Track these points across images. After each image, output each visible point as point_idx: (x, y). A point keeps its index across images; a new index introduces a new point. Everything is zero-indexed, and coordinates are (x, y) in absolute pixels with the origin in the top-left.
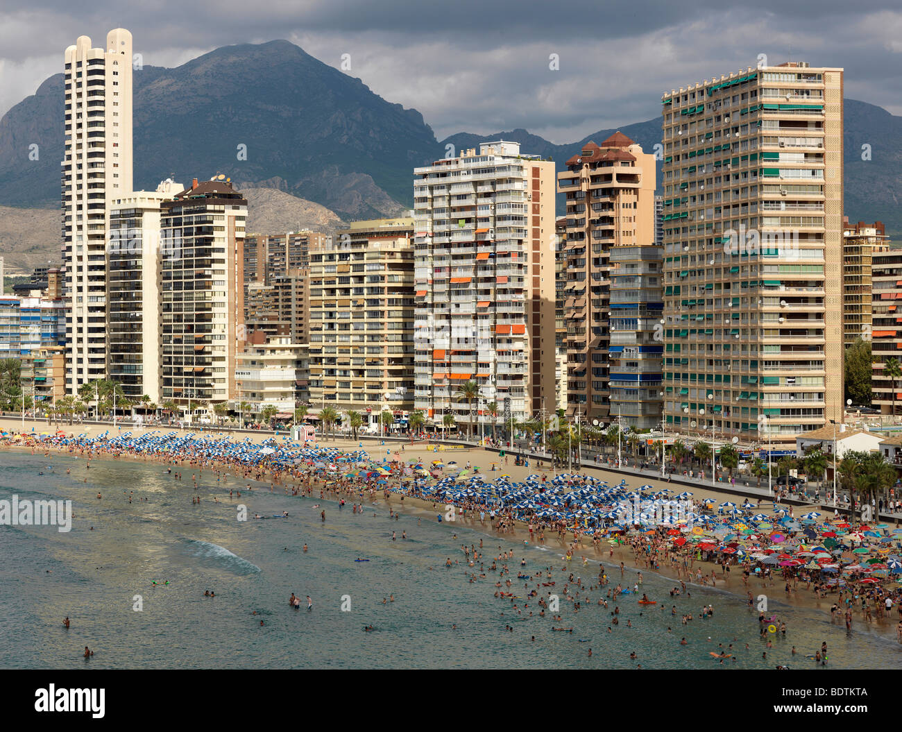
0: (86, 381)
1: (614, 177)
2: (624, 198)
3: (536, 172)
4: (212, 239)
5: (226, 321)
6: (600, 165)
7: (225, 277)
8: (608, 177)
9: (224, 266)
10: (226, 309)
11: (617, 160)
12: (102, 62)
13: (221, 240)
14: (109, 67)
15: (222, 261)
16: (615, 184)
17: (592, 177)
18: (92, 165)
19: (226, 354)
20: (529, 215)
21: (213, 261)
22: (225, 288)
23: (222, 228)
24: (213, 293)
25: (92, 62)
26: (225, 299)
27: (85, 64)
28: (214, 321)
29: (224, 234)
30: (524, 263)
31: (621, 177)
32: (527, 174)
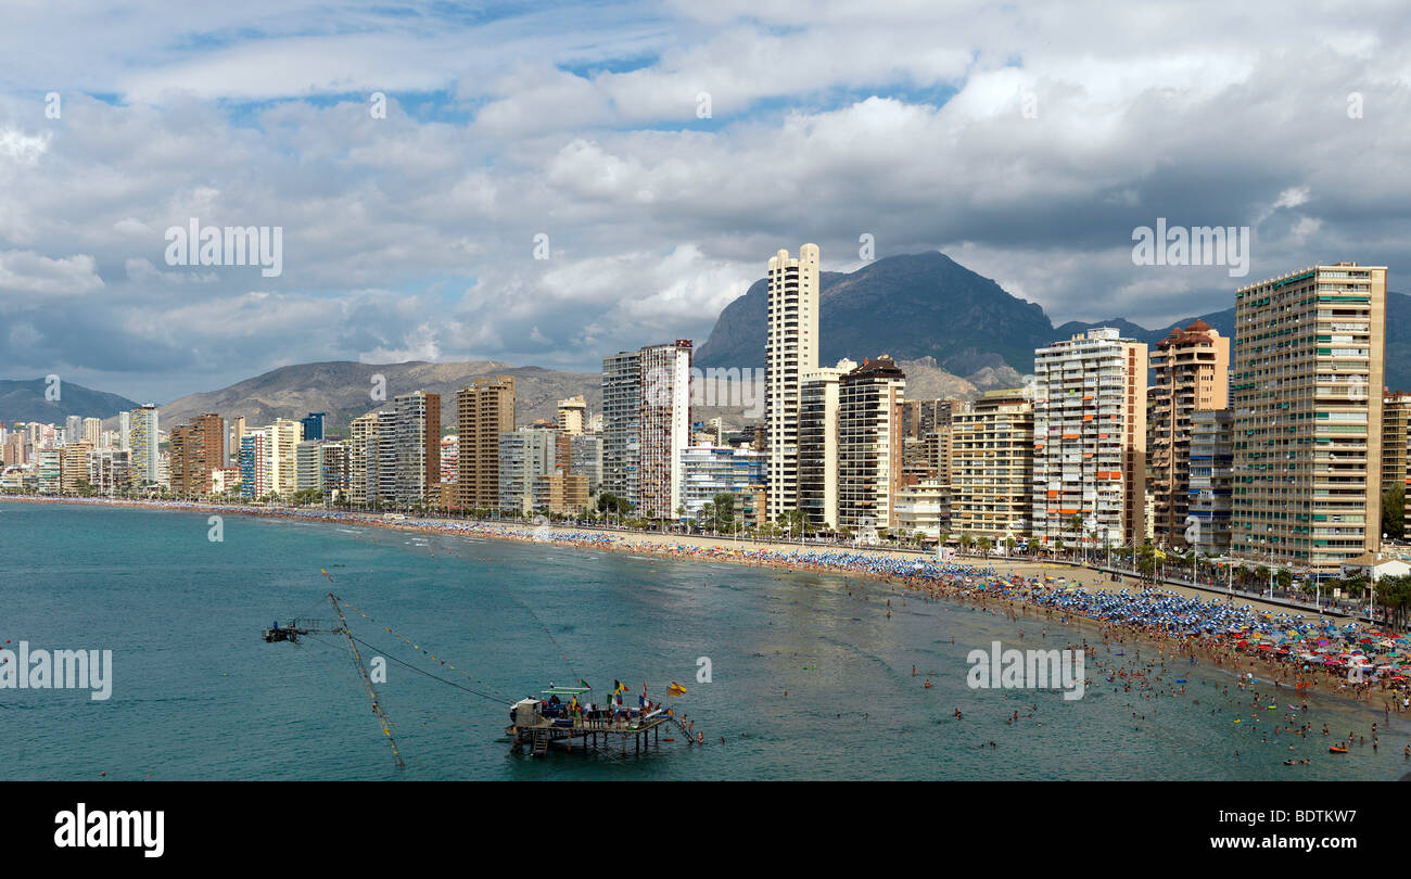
0: (782, 512)
1: (1195, 355)
2: (1203, 372)
3: (1132, 352)
4: (878, 404)
5: (888, 467)
6: (1184, 346)
7: (888, 433)
8: (1190, 356)
9: (887, 425)
10: (888, 458)
11: (1197, 342)
12: (796, 269)
13: (885, 405)
14: (801, 274)
15: (886, 421)
16: (1196, 361)
17: (1177, 356)
18: (788, 348)
19: (887, 492)
20: (1126, 386)
21: (879, 421)
22: (888, 442)
23: (886, 396)
24: (879, 446)
25: (789, 269)
26: (888, 450)
27: (783, 271)
28: (879, 467)
29: (888, 400)
30: (1121, 424)
31: (1200, 356)
32: (1125, 354)
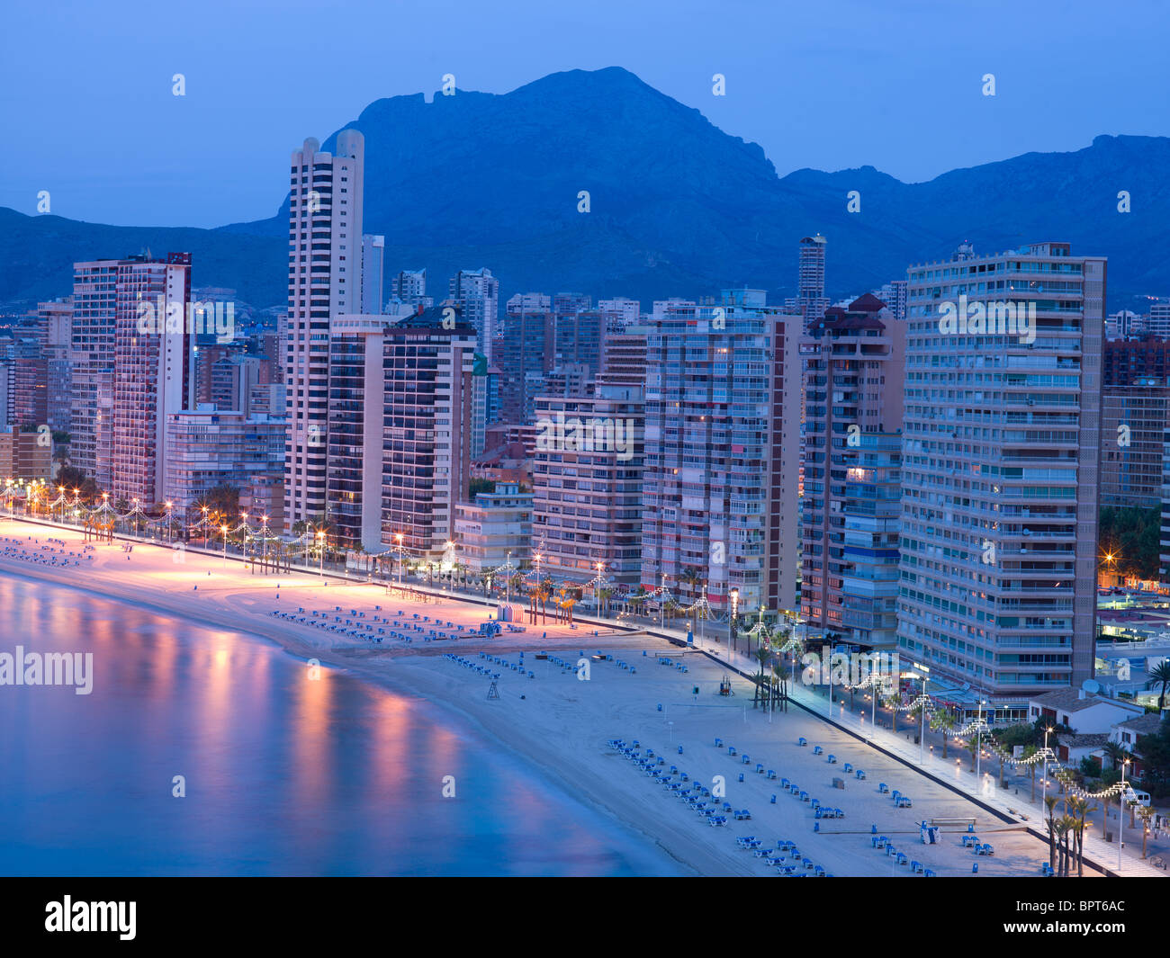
0: (304, 517)
1: (858, 348)
2: (867, 373)
3: (780, 327)
4: (435, 374)
5: (449, 464)
6: (845, 333)
7: (449, 416)
8: (852, 348)
9: (449, 404)
10: (449, 452)
11: (861, 327)
12: (329, 167)
13: (447, 374)
14: (337, 173)
15: (446, 398)
16: (858, 356)
17: (835, 345)
19: (448, 500)
20: (771, 376)
21: (436, 398)
22: (449, 428)
23: (447, 362)
24: (435, 434)
25: (318, 167)
26: (449, 440)
27: (311, 168)
28: (436, 464)
29: (449, 368)
30: (763, 431)
31: (865, 349)
32: (769, 330)
